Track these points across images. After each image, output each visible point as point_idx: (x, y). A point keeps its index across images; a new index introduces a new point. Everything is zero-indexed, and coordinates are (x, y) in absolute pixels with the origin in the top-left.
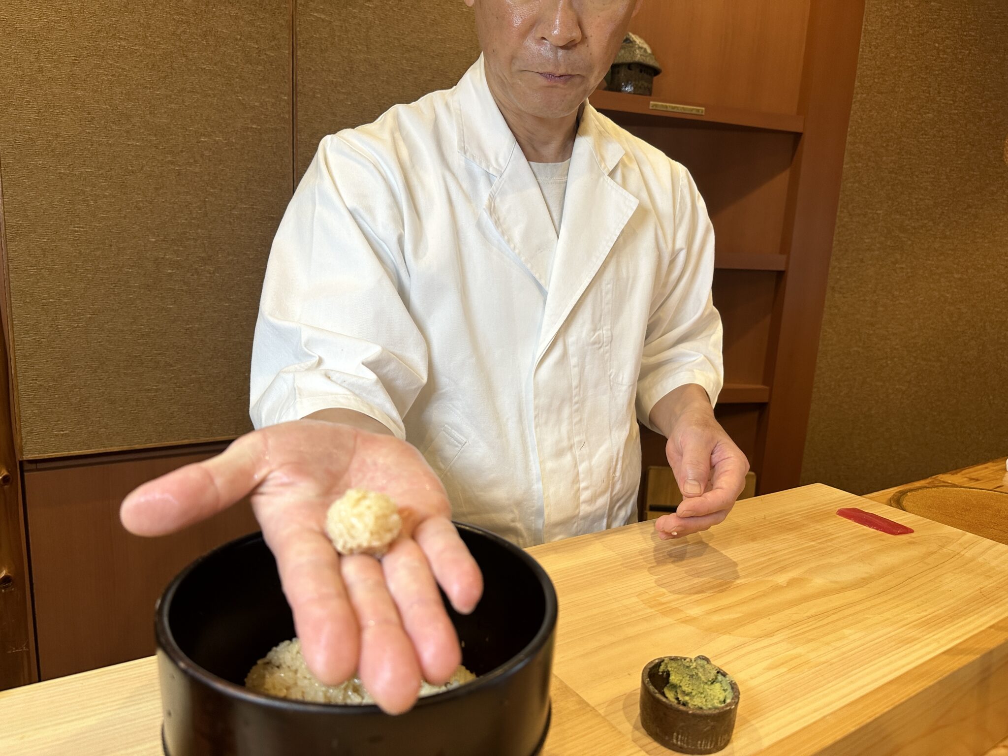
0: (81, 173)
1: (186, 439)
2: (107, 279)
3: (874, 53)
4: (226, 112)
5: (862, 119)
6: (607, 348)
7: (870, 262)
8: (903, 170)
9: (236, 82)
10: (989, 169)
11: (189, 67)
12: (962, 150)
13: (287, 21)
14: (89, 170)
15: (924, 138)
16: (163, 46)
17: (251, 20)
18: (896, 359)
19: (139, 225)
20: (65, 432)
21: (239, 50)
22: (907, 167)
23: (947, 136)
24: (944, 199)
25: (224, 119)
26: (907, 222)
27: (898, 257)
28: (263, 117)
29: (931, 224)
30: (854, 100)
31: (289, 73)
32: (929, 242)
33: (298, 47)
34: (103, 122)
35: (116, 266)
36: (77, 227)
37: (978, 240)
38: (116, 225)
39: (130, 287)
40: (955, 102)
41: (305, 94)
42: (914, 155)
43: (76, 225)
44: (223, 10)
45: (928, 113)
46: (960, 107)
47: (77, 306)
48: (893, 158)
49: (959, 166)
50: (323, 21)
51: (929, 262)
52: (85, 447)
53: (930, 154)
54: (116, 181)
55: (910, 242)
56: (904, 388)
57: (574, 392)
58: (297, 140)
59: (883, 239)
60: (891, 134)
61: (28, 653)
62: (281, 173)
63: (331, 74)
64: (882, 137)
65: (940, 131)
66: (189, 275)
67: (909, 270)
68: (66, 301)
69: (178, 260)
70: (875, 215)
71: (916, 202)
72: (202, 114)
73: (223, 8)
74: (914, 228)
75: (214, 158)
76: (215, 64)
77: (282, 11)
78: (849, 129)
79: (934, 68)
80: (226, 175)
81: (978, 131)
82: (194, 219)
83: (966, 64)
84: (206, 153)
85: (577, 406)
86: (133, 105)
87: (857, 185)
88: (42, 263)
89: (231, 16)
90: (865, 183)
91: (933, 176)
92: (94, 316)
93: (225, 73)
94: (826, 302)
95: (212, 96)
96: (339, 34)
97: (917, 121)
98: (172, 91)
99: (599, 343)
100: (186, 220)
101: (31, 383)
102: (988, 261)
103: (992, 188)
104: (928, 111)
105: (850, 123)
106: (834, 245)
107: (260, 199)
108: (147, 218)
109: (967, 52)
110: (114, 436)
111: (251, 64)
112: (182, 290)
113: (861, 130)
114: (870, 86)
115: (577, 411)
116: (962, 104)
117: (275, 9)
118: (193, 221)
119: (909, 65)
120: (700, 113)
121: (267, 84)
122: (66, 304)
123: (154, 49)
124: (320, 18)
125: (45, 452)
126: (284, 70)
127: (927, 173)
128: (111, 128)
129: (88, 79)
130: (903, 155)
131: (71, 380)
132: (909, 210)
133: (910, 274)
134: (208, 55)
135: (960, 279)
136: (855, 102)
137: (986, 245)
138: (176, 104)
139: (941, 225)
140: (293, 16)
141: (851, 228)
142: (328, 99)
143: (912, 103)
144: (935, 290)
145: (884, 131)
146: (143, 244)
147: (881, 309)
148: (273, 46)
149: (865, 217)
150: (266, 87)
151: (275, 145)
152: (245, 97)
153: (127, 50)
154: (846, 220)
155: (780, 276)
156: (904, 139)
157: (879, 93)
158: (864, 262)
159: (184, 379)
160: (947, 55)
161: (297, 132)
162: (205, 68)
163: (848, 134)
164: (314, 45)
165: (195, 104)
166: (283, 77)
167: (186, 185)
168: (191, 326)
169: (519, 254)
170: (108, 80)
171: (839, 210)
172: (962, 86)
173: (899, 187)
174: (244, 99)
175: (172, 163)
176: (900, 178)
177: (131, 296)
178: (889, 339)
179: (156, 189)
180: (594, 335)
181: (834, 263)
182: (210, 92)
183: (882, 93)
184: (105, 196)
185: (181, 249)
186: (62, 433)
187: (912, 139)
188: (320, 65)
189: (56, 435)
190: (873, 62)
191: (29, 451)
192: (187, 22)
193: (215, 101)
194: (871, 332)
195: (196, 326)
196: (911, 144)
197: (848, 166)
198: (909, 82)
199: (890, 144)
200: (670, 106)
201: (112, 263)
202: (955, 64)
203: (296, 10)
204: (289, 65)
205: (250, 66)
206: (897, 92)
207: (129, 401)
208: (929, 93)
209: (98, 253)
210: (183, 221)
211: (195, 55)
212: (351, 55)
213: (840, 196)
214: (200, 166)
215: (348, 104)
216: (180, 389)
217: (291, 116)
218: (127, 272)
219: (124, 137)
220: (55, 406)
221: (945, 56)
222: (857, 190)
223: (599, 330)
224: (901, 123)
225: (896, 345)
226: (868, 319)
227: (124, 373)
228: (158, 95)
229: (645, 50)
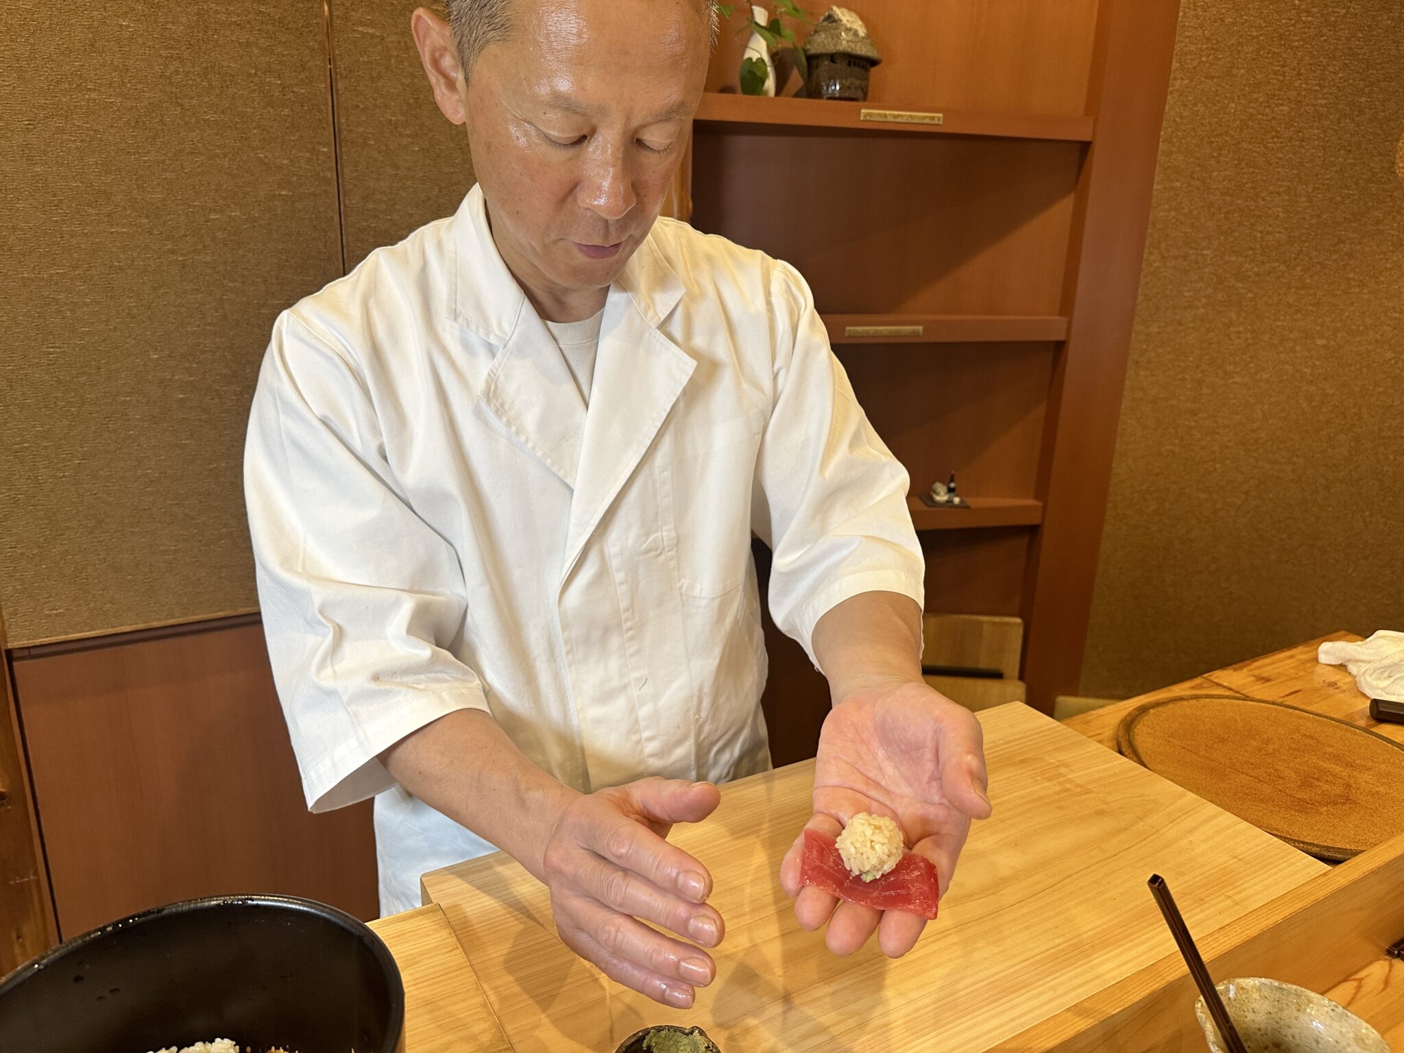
0: (52, 275)
1: (221, 610)
2: (98, 412)
3: (1202, 18)
4: (242, 177)
5: (1181, 118)
6: (671, 553)
7: (1191, 325)
8: (1242, 191)
9: (255, 134)
10: (1372, 185)
11: (187, 119)
12: (1332, 159)
13: (320, 42)
14: (61, 271)
15: (1275, 143)
16: (148, 95)
17: (269, 46)
18: (1228, 462)
19: (135, 339)
20: (59, 611)
21: (255, 90)
22: (1249, 185)
23: (1309, 139)
24: (1304, 231)
25: (241, 186)
26: (1247, 266)
27: (1234, 316)
28: (294, 178)
29: (1283, 268)
30: (1171, 89)
31: (327, 113)
32: (1279, 294)
33: (339, 77)
34: (73, 205)
35: (108, 395)
36: (52, 348)
37: (1353, 290)
38: (104, 340)
39: (129, 420)
40: (1322, 87)
41: (352, 142)
42: (1260, 168)
43: (50, 345)
44: (228, 36)
45: (1282, 105)
46: (1331, 94)
47: (60, 450)
48: (1228, 173)
49: (1328, 182)
50: (372, 37)
51: (1279, 323)
52: (87, 629)
53: (1283, 166)
54: (98, 282)
55: (1250, 295)
56: (1238, 502)
57: (624, 617)
58: (345, 206)
59: (1210, 291)
60: (1227, 138)
61: (38, 882)
62: (325, 253)
63: (388, 111)
64: (1212, 142)
65: (1300, 132)
66: (207, 399)
67: (1249, 335)
68: (46, 444)
69: (192, 381)
70: (1200, 257)
71: (1262, 238)
72: (209, 183)
73: (228, 33)
74: (1257, 274)
75: (231, 240)
76: (223, 112)
77: (312, 28)
78: (1162, 133)
79: (1292, 37)
80: (249, 262)
81: (1357, 129)
82: (209, 324)
83: (1341, 29)
84: (219, 235)
85: (630, 633)
86: (114, 179)
87: (1173, 213)
88: (8, 397)
89: (240, 44)
90: (1186, 211)
91: (1287, 198)
92: (84, 461)
93: (237, 123)
94: (1127, 382)
95: (222, 156)
96: (396, 54)
97: (1264, 118)
98: (165, 154)
99: (656, 550)
100: (198, 326)
101: (9, 552)
102: (1367, 320)
103: (1377, 214)
104: (1281, 102)
105: (1165, 124)
106: (1138, 301)
107: (298, 291)
108: (144, 328)
109: (1344, 11)
110: (124, 612)
111: (273, 107)
112: (200, 420)
113: (1180, 134)
114: (1195, 68)
115: (631, 639)
116: (1334, 90)
117: (302, 27)
118: (208, 328)
119: (1254, 34)
120: (936, 122)
121: (298, 133)
122: (46, 447)
123: (136, 99)
124: (368, 33)
125: (35, 638)
126: (320, 111)
127: (1279, 194)
128: (86, 212)
129: (49, 149)
130: (1242, 169)
131: (62, 544)
132: (1251, 248)
133: (1250, 341)
134: (211, 100)
135: (1324, 347)
136: (1171, 92)
137: (1365, 296)
138: (172, 172)
139: (1298, 269)
140: (328, 33)
141: (1165, 277)
142: (386, 146)
143: (1257, 90)
144: (1286, 363)
145: (1215, 133)
146: (142, 363)
147: (1205, 391)
148: (302, 79)
149: (1186, 260)
150: (297, 137)
151: (314, 216)
152: (268, 154)
153: (99, 104)
154: (1157, 264)
155: (1059, 347)
156: (1245, 145)
157: (1208, 78)
158: (1182, 325)
159: (211, 534)
160: (1313, 17)
161: (345, 195)
162: (208, 119)
163: (1161, 140)
164: (360, 73)
165: (199, 170)
166: (320, 121)
167: (195, 280)
168: (215, 465)
169: (534, 448)
170: (76, 148)
171: (1146, 251)
172: (1334, 63)
173: (1236, 215)
174: (265, 157)
175: (173, 252)
176: (1239, 202)
177: (132, 432)
178: (1218, 433)
179: (154, 288)
180: (645, 542)
181: (1138, 327)
182: (218, 151)
183: (1213, 78)
184: (86, 304)
185: (195, 365)
186: (55, 612)
187: (1256, 145)
188: (371, 99)
189: (49, 616)
190: (1200, 32)
191: (15, 637)
192: (179, 58)
193: (226, 163)
194: (1193, 424)
195: (223, 465)
196: (1254, 151)
197: (1159, 187)
198: (1254, 59)
199: (1223, 152)
200: (890, 115)
201: (103, 390)
202: (1325, 30)
203: (332, 25)
204: (327, 104)
205: (271, 111)
206: (1234, 76)
207: (140, 567)
208: (1284, 75)
209: (83, 379)
210: (195, 329)
211: (194, 102)
212: (416, 80)
213: (1149, 231)
214: (213, 252)
215: (414, 151)
216: (207, 548)
217: (335, 174)
218: (124, 401)
219: (104, 223)
220: (43, 579)
221: (1309, 19)
222: (1174, 221)
223: (656, 532)
224: (1241, 121)
225: (1229, 441)
226: (1188, 405)
227: (132, 532)
228: (145, 162)
229: (856, 34)
